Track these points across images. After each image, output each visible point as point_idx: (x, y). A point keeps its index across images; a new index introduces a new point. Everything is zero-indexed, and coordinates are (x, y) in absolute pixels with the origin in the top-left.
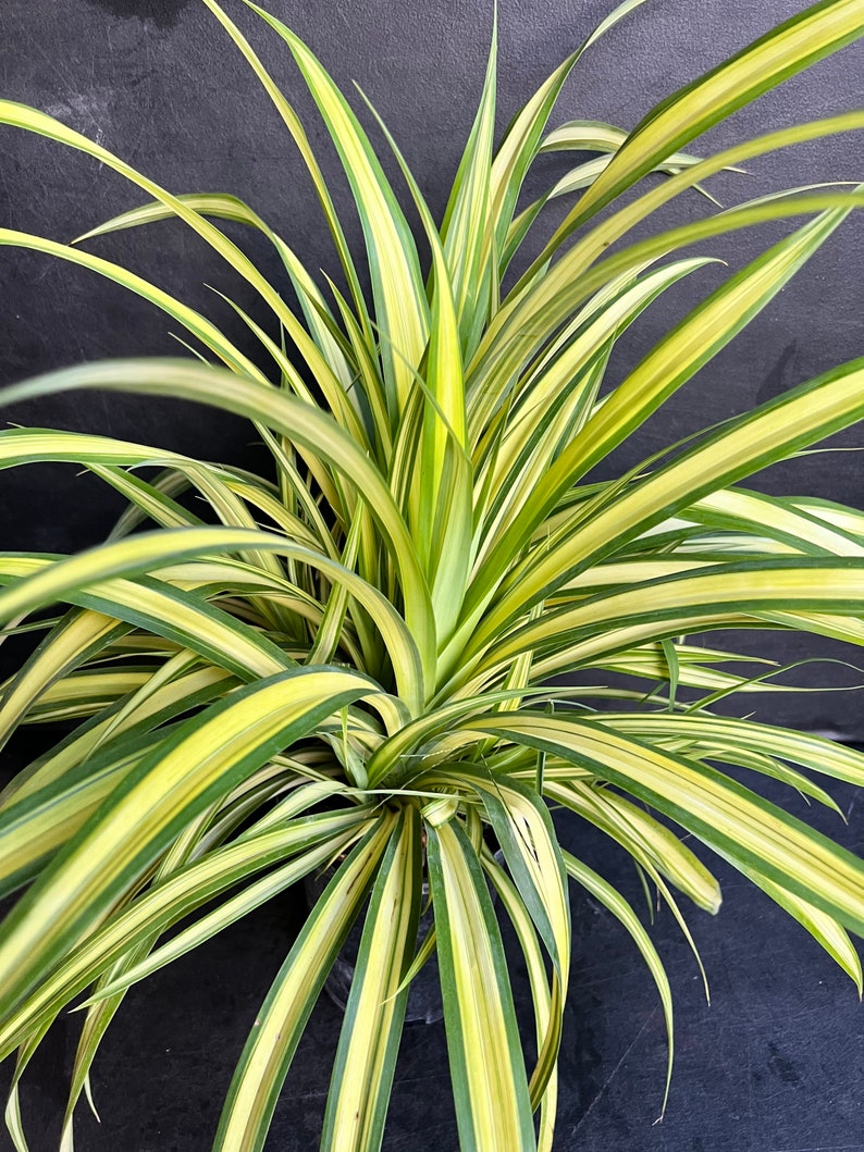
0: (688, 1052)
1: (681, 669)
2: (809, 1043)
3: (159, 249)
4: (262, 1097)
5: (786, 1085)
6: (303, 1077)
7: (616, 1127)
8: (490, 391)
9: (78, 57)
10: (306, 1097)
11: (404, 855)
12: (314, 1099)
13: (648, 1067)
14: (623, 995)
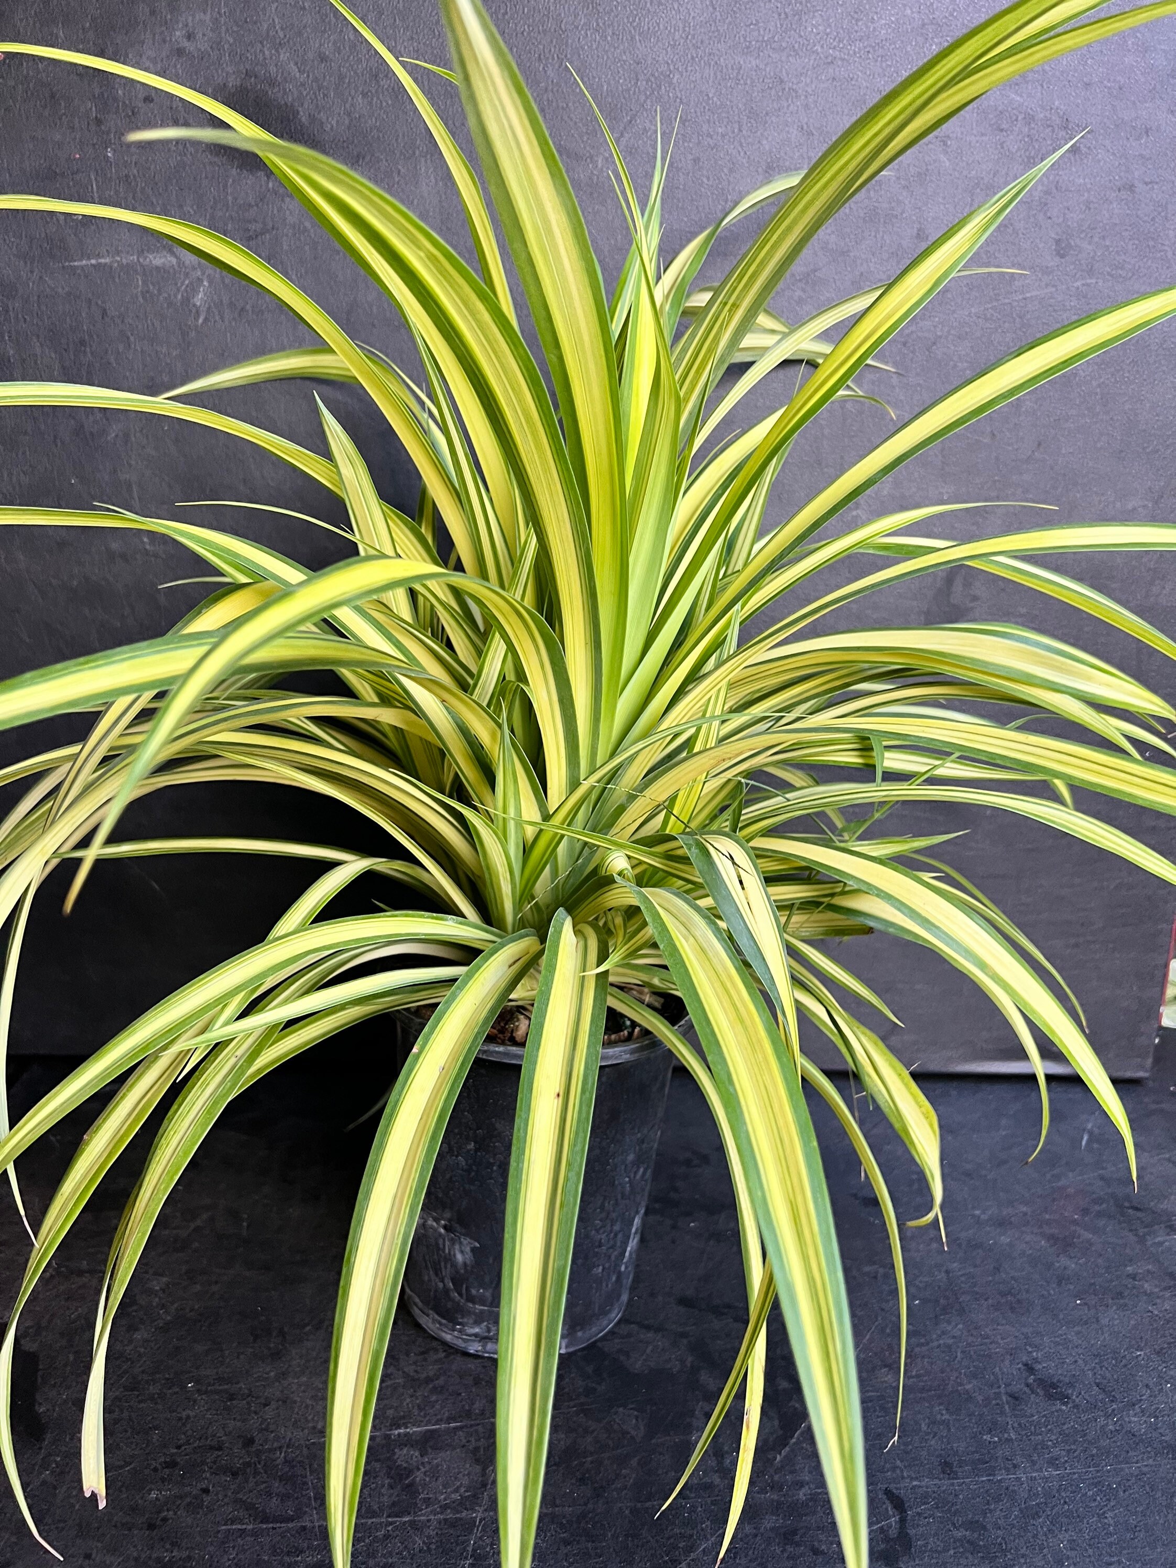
5: (1053, 1404)
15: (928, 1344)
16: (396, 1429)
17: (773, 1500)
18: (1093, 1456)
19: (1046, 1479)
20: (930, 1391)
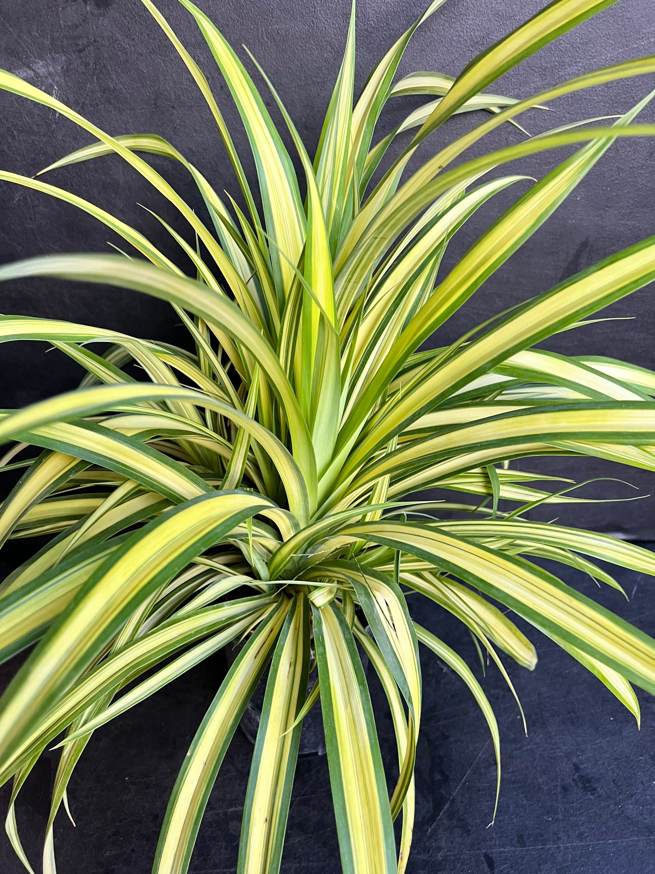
0: (513, 772)
1: (502, 487)
2: (604, 763)
3: (103, 177)
4: (193, 808)
5: (586, 795)
6: (228, 796)
7: (460, 827)
8: (353, 280)
9: (37, 32)
10: (230, 810)
11: (296, 629)
12: (235, 811)
13: (484, 783)
14: (465, 731)
15: (521, 748)
16: (230, 808)
17: (423, 860)
18: (603, 832)
19: (574, 848)
20: (518, 783)
